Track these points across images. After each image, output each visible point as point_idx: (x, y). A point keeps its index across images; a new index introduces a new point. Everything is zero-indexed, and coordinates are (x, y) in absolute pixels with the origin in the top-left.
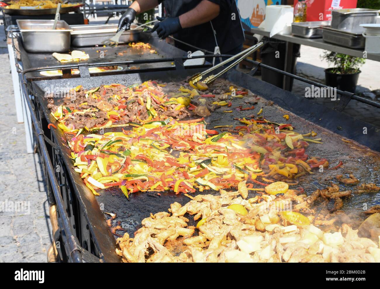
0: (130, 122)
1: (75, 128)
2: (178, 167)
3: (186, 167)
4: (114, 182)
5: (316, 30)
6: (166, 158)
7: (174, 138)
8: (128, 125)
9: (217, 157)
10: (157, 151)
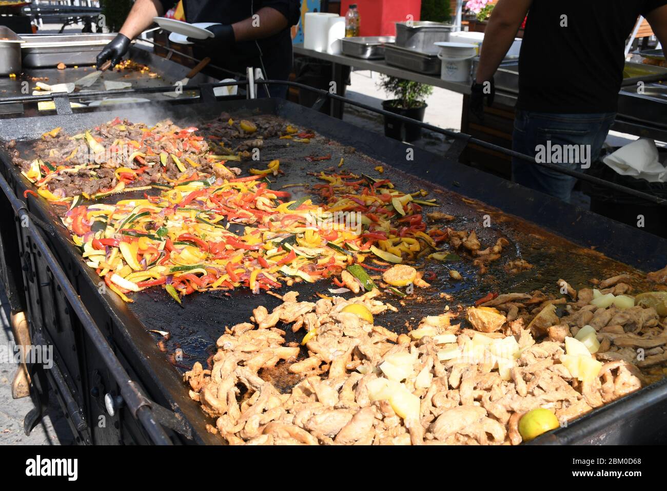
0: (153, 182)
1: (66, 196)
2: (247, 251)
3: (260, 249)
4: (152, 279)
5: (375, 48)
6: (225, 237)
7: (228, 205)
8: (150, 187)
9: (304, 233)
10: (209, 227)
